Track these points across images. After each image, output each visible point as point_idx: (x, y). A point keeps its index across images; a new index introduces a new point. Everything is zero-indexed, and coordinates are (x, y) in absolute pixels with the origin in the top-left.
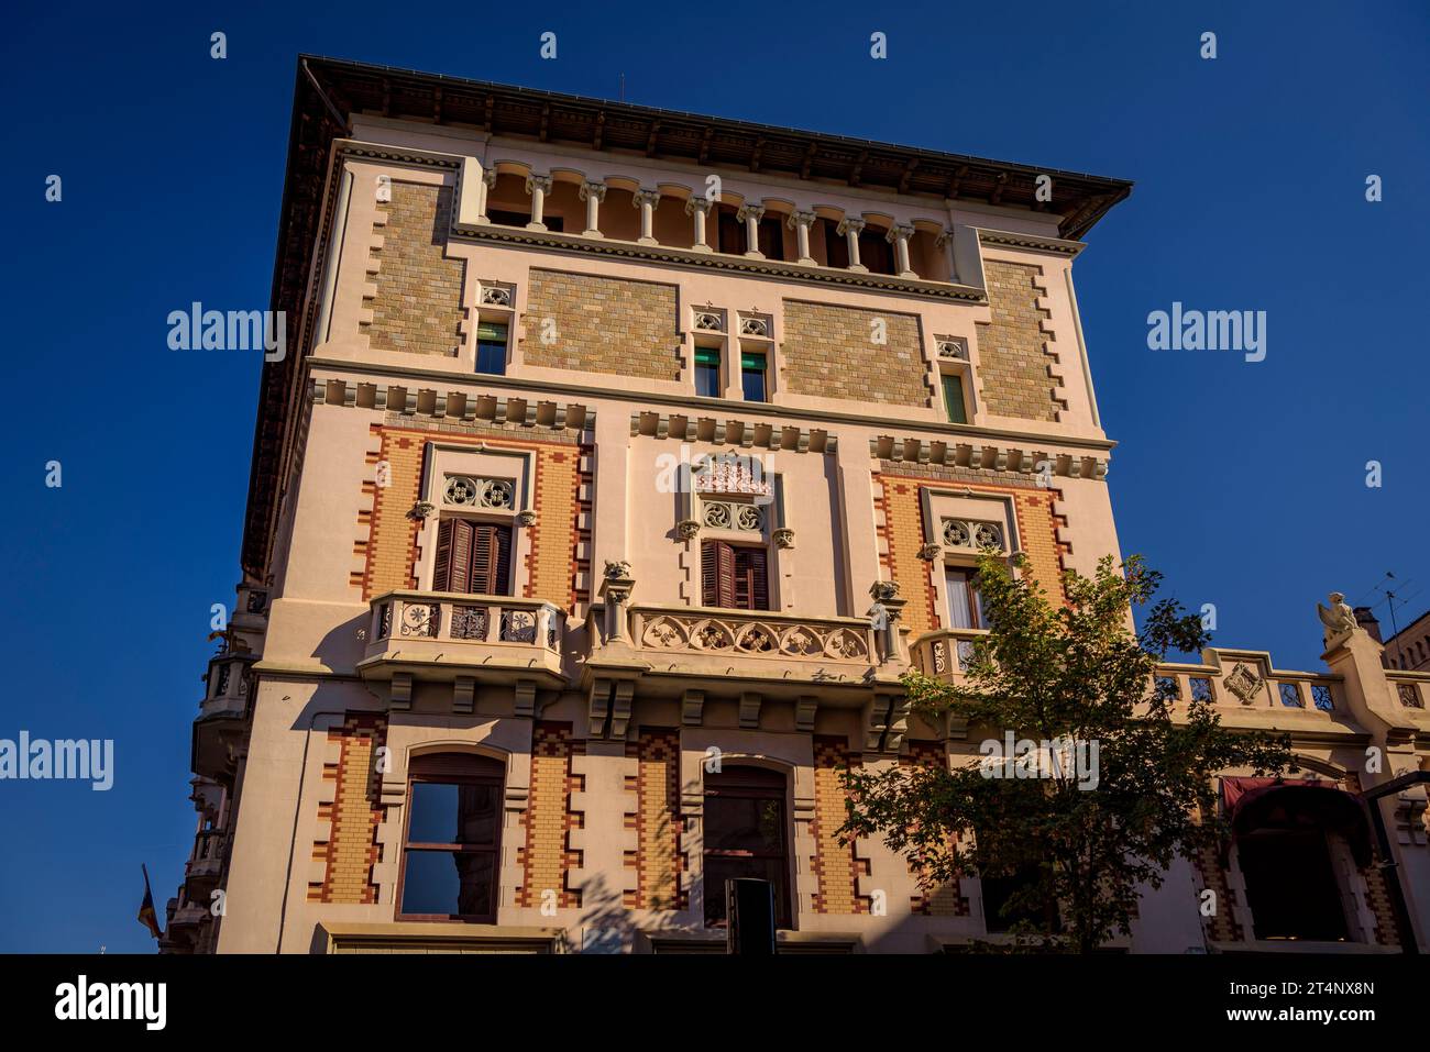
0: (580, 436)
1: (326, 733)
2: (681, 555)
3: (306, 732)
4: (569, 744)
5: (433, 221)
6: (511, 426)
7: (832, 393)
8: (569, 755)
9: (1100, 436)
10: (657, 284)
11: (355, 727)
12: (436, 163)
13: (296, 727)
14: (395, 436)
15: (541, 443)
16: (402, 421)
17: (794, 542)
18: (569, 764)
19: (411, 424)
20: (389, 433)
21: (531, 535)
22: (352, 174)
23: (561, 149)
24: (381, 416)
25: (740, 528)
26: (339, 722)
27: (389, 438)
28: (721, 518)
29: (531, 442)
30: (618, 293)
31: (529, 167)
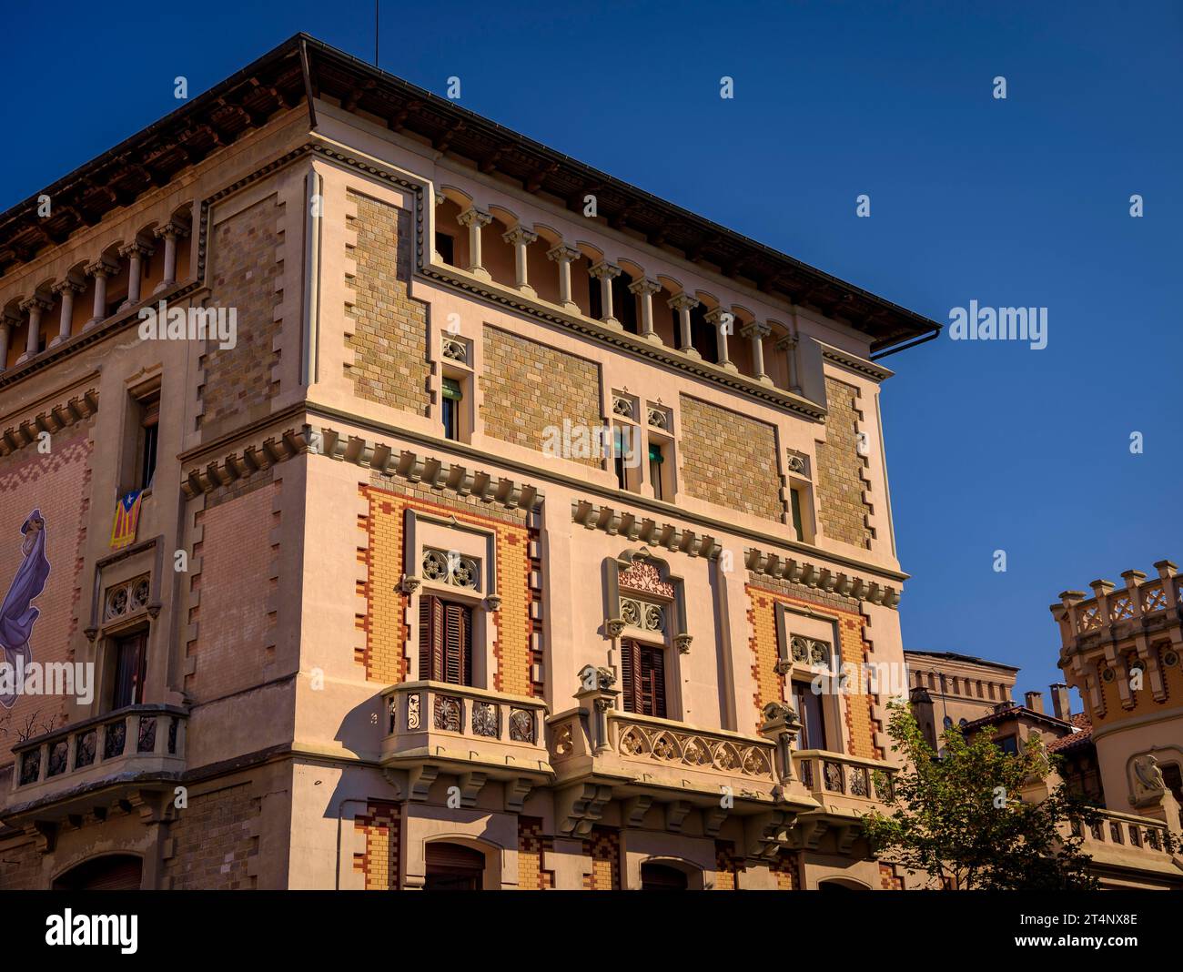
0: (528, 518)
1: (353, 822)
2: (609, 653)
3: (337, 820)
4: (540, 839)
5: (394, 251)
6: (473, 500)
7: (715, 498)
8: (540, 852)
9: (896, 568)
10: (584, 359)
11: (375, 815)
12: (398, 182)
13: (328, 814)
14: (380, 498)
15: (497, 521)
16: (382, 483)
17: (692, 648)
18: (542, 859)
19: (390, 487)
20: (374, 494)
21: (496, 621)
22: (320, 176)
23: (499, 184)
24: (365, 474)
25: (647, 628)
26: (363, 810)
27: (374, 500)
28: (633, 615)
29: (490, 519)
30: (552, 365)
31: (471, 199)
